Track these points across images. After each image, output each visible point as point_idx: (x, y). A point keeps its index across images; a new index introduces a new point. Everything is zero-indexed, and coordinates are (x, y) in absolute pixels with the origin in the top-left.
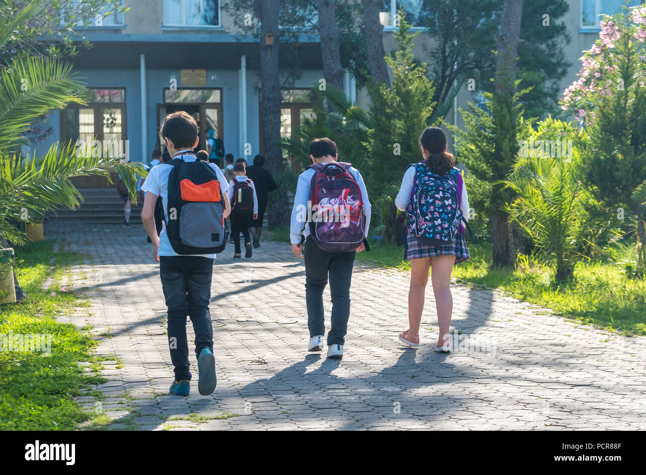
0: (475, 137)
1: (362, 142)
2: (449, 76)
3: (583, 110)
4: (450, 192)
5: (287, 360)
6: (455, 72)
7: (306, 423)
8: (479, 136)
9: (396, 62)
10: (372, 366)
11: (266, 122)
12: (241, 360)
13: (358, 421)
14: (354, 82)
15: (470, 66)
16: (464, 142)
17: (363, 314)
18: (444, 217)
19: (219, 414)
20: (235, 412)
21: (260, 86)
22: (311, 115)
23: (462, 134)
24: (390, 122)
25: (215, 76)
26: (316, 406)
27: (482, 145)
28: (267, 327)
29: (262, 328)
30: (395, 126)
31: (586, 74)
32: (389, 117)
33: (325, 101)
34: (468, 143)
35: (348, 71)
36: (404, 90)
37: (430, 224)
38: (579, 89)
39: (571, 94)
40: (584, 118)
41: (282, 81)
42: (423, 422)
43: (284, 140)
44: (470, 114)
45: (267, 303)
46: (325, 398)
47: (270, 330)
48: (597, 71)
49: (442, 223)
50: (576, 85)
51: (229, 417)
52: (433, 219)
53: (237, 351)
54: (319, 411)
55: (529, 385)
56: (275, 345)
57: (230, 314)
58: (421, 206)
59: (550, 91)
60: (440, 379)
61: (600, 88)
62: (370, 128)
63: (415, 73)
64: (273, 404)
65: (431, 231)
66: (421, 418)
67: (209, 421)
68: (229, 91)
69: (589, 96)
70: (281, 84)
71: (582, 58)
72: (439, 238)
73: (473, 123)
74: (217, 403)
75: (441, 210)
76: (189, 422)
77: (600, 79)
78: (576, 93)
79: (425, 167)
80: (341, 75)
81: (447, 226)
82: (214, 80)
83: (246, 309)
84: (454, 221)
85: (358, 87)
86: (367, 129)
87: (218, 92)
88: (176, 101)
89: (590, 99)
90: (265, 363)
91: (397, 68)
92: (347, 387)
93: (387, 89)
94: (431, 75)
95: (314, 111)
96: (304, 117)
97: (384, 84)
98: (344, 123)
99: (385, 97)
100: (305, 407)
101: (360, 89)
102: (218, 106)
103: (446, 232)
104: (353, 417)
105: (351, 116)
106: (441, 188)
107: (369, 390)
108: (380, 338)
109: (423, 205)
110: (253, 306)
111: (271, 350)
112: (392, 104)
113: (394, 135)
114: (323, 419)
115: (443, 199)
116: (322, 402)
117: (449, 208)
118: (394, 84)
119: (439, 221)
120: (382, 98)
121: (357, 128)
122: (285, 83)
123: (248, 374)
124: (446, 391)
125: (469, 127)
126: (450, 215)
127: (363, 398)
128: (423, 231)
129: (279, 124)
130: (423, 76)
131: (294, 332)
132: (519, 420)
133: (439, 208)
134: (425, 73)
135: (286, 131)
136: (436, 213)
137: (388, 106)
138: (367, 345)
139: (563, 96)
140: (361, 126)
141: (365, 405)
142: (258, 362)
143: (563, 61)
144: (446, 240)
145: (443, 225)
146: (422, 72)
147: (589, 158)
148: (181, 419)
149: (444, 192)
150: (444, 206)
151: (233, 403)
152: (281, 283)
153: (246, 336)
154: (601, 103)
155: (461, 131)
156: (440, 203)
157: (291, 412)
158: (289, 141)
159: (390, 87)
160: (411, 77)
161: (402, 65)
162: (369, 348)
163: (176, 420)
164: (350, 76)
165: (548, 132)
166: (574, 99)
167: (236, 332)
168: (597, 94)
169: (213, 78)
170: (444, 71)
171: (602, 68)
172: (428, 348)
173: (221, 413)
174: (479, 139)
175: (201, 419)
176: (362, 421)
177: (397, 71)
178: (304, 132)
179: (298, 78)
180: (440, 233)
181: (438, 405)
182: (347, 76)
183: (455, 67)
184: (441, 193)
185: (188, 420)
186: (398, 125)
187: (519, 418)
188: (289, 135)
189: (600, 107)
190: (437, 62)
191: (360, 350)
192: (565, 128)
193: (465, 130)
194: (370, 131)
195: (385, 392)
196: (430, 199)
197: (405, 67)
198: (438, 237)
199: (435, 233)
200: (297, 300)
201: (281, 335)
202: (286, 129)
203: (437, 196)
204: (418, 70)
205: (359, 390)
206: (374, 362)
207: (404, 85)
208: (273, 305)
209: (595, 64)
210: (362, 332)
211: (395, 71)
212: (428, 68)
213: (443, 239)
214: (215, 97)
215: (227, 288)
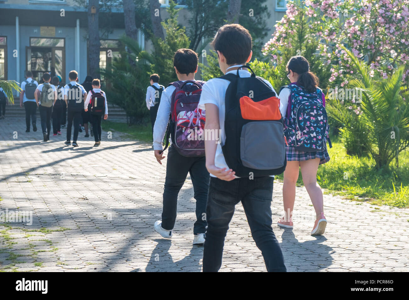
0: (213, 70)
1: (147, 72)
2: (199, 34)
3: (276, 56)
4: (321, 109)
5: (100, 198)
6: (203, 32)
7: (110, 234)
8: (216, 70)
9: (168, 25)
10: (150, 202)
11: (91, 59)
12: (72, 197)
13: (140, 233)
14: (143, 37)
15: (212, 29)
16: (207, 73)
17: (146, 172)
18: (318, 131)
19: (59, 228)
20: (68, 227)
21: (88, 37)
22: (118, 55)
23: (206, 69)
24: (164, 61)
25: (61, 31)
26: (116, 225)
27: (217, 75)
28: (89, 179)
29: (86, 179)
30: (167, 63)
31: (277, 34)
32: (163, 58)
33: (126, 48)
34: (209, 74)
35: (140, 30)
36: (172, 42)
37: (307, 136)
38: (273, 43)
39: (268, 46)
40: (276, 60)
41: (101, 34)
42: (178, 234)
43: (102, 70)
44: (211, 57)
45: (89, 164)
46: (122, 220)
47: (90, 180)
48: (284, 33)
49: (317, 135)
50: (272, 41)
51: (64, 230)
52: (309, 132)
53: (70, 192)
54: (118, 227)
55: (240, 213)
56: (93, 189)
57: (67, 171)
58: (299, 122)
59: (258, 45)
60: (189, 210)
61: (285, 43)
62: (152, 64)
63: (179, 32)
64: (91, 223)
65: (309, 142)
66: (177, 232)
67: (52, 232)
68: (70, 40)
69: (280, 48)
70: (100, 36)
71: (276, 26)
72: (315, 148)
73: (212, 62)
74: (58, 222)
75: (315, 125)
76: (41, 233)
77: (285, 38)
78: (272, 46)
79: (297, 88)
80: (135, 33)
81: (320, 138)
82: (60, 33)
83: (77, 168)
84: (326, 133)
85: (146, 39)
86: (150, 64)
87: (63, 40)
88: (38, 45)
89: (280, 49)
90: (87, 199)
91: (168, 29)
92: (135, 214)
93: (162, 41)
94: (188, 34)
95: (120, 53)
96: (114, 56)
97: (161, 38)
98: (137, 60)
99: (161, 46)
100: (109, 225)
101: (147, 41)
102: (63, 49)
103: (320, 142)
104: (138, 231)
105: (141, 56)
106: (315, 107)
107: (148, 216)
108: (155, 186)
109: (301, 121)
110: (81, 166)
111: (91, 192)
112: (165, 50)
113: (166, 69)
114: (120, 232)
115: (316, 116)
116: (120, 222)
117: (322, 123)
118: (166, 38)
119: (315, 134)
120: (159, 46)
121: (145, 64)
122: (102, 36)
123: (77, 205)
124: (192, 216)
125: (210, 65)
126: (322, 129)
127: (144, 220)
128: (302, 142)
129: (98, 60)
130: (183, 34)
131: (105, 182)
132: (233, 234)
133: (314, 123)
134: (185, 33)
135: (103, 64)
136: (312, 127)
137: (163, 51)
138: (148, 190)
139: (264, 47)
140: (147, 63)
141: (145, 224)
142: (83, 199)
143: (265, 28)
144: (320, 148)
145: (318, 137)
146: (183, 32)
147: (278, 84)
148: (36, 231)
149: (317, 110)
150: (317, 122)
151: (67, 222)
152: (98, 153)
153: (76, 183)
154: (286, 52)
155: (205, 67)
156: (314, 119)
157: (101, 228)
158: (104, 70)
159: (164, 40)
160: (176, 34)
161: (171, 27)
162: (148, 191)
163: (33, 231)
164: (141, 33)
165: (256, 68)
166: (271, 49)
167: (70, 181)
168: (284, 47)
169: (59, 32)
170: (196, 31)
171: (287, 31)
172: (183, 192)
173: (60, 228)
174: (216, 71)
175: (48, 231)
176: (143, 233)
177: (169, 31)
178: (114, 65)
179: (112, 33)
180: (316, 143)
181: (188, 225)
182: (140, 32)
183: (203, 29)
184: (315, 111)
185: (40, 231)
186: (169, 63)
187: (234, 232)
188: (104, 67)
189: (285, 54)
190: (192, 27)
191: (143, 193)
192: (265, 66)
193: (208, 66)
194: (152, 66)
195: (157, 217)
196: (307, 116)
197: (173, 28)
198: (314, 146)
199: (311, 144)
200: (107, 163)
201: (97, 183)
202: (103, 63)
203: (312, 113)
204: (181, 31)
205: (142, 216)
206: (151, 199)
207: (173, 39)
208: (93, 166)
209: (283, 29)
210: (145, 182)
211: (167, 31)
212: (187, 29)
213: (318, 148)
214: (61, 43)
215: (66, 155)
